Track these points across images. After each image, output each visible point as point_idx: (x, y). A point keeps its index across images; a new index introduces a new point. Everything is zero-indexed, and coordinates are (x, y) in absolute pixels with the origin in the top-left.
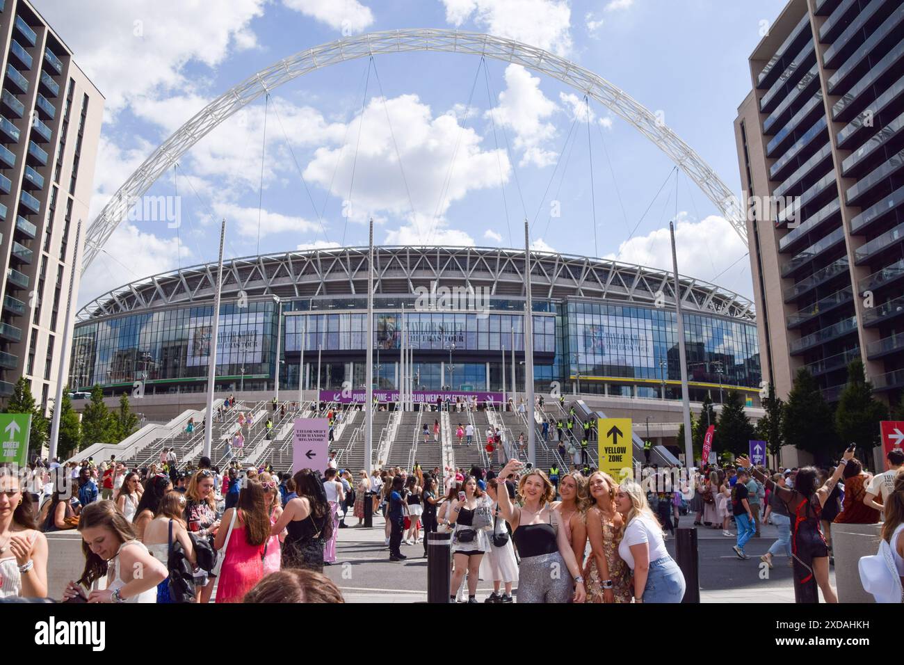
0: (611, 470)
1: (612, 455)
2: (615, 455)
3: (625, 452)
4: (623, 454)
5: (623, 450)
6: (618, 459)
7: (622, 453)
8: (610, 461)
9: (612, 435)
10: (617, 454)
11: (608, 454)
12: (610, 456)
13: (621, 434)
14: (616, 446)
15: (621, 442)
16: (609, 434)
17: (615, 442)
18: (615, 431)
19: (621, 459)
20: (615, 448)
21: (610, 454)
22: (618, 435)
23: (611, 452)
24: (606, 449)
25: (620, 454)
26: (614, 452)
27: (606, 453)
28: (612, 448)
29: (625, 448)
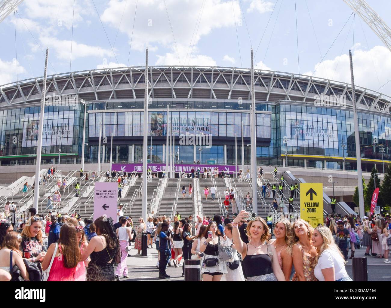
0: (308, 218)
1: (309, 208)
2: (311, 208)
3: (318, 206)
4: (317, 207)
5: (317, 204)
6: (314, 210)
7: (316, 206)
8: (308, 212)
9: (309, 194)
10: (313, 207)
11: (307, 207)
12: (308, 209)
13: (316, 194)
14: (312, 202)
15: (316, 199)
16: (307, 194)
17: (311, 199)
18: (311, 192)
19: (315, 210)
20: (311, 203)
21: (308, 207)
22: (313, 194)
23: (308, 205)
24: (305, 204)
25: (315, 207)
26: (310, 205)
27: (305, 206)
28: (309, 203)
29: (318, 203)
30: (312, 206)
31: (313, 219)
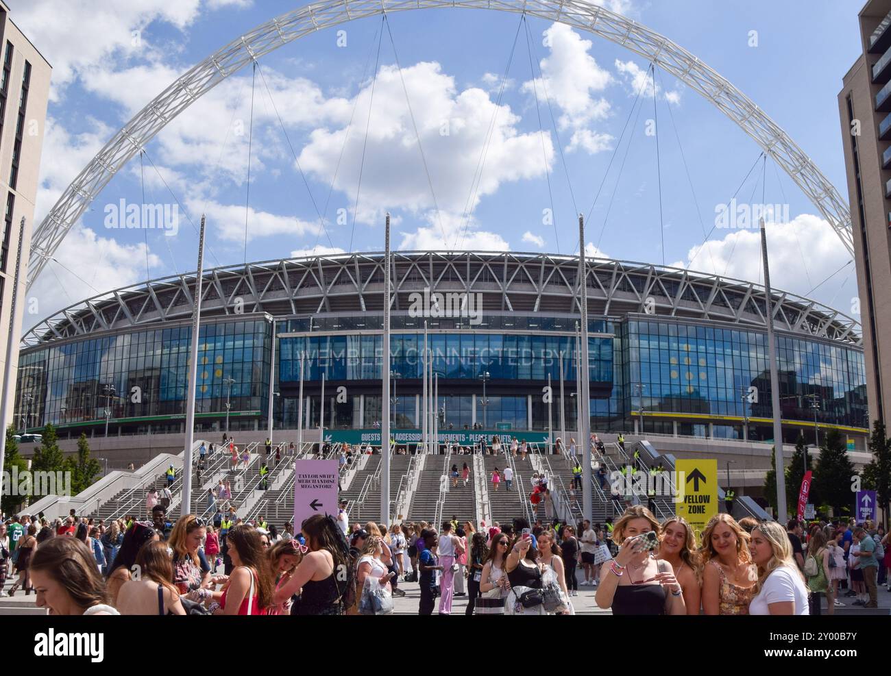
1: (692, 505)
2: (696, 505)
3: (708, 502)
4: (706, 504)
5: (706, 499)
6: (700, 510)
7: (705, 502)
8: (690, 512)
9: (693, 479)
10: (699, 504)
11: (688, 504)
12: (690, 507)
13: (704, 479)
14: (698, 494)
15: (704, 489)
16: (689, 479)
17: (696, 489)
18: (696, 475)
19: (703, 509)
20: (696, 496)
21: (690, 504)
22: (700, 480)
23: (691, 501)
24: (685, 497)
25: (703, 504)
26: (694, 501)
27: (685, 502)
28: (693, 496)
29: (709, 496)
30: (697, 502)
31: (700, 525)
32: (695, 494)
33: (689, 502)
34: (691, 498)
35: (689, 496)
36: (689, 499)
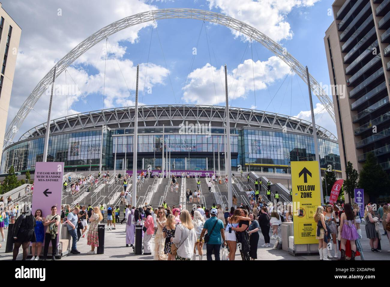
0: (303, 205)
1: (303, 192)
2: (306, 192)
3: (314, 190)
4: (312, 191)
5: (312, 188)
6: (309, 195)
7: (312, 190)
8: (302, 197)
9: (303, 175)
10: (308, 191)
11: (300, 192)
12: (302, 193)
13: (310, 174)
14: (307, 184)
15: (311, 181)
16: (300, 175)
17: (306, 181)
18: (305, 172)
19: (311, 195)
20: (306, 186)
21: (302, 192)
22: (308, 175)
23: (302, 189)
24: (298, 187)
25: (310, 191)
26: (305, 189)
27: (299, 190)
28: (303, 186)
29: (314, 186)
30: (306, 190)
31: (309, 206)
32: (305, 184)
33: (301, 190)
34: (302, 187)
35: (301, 186)
36: (301, 188)
